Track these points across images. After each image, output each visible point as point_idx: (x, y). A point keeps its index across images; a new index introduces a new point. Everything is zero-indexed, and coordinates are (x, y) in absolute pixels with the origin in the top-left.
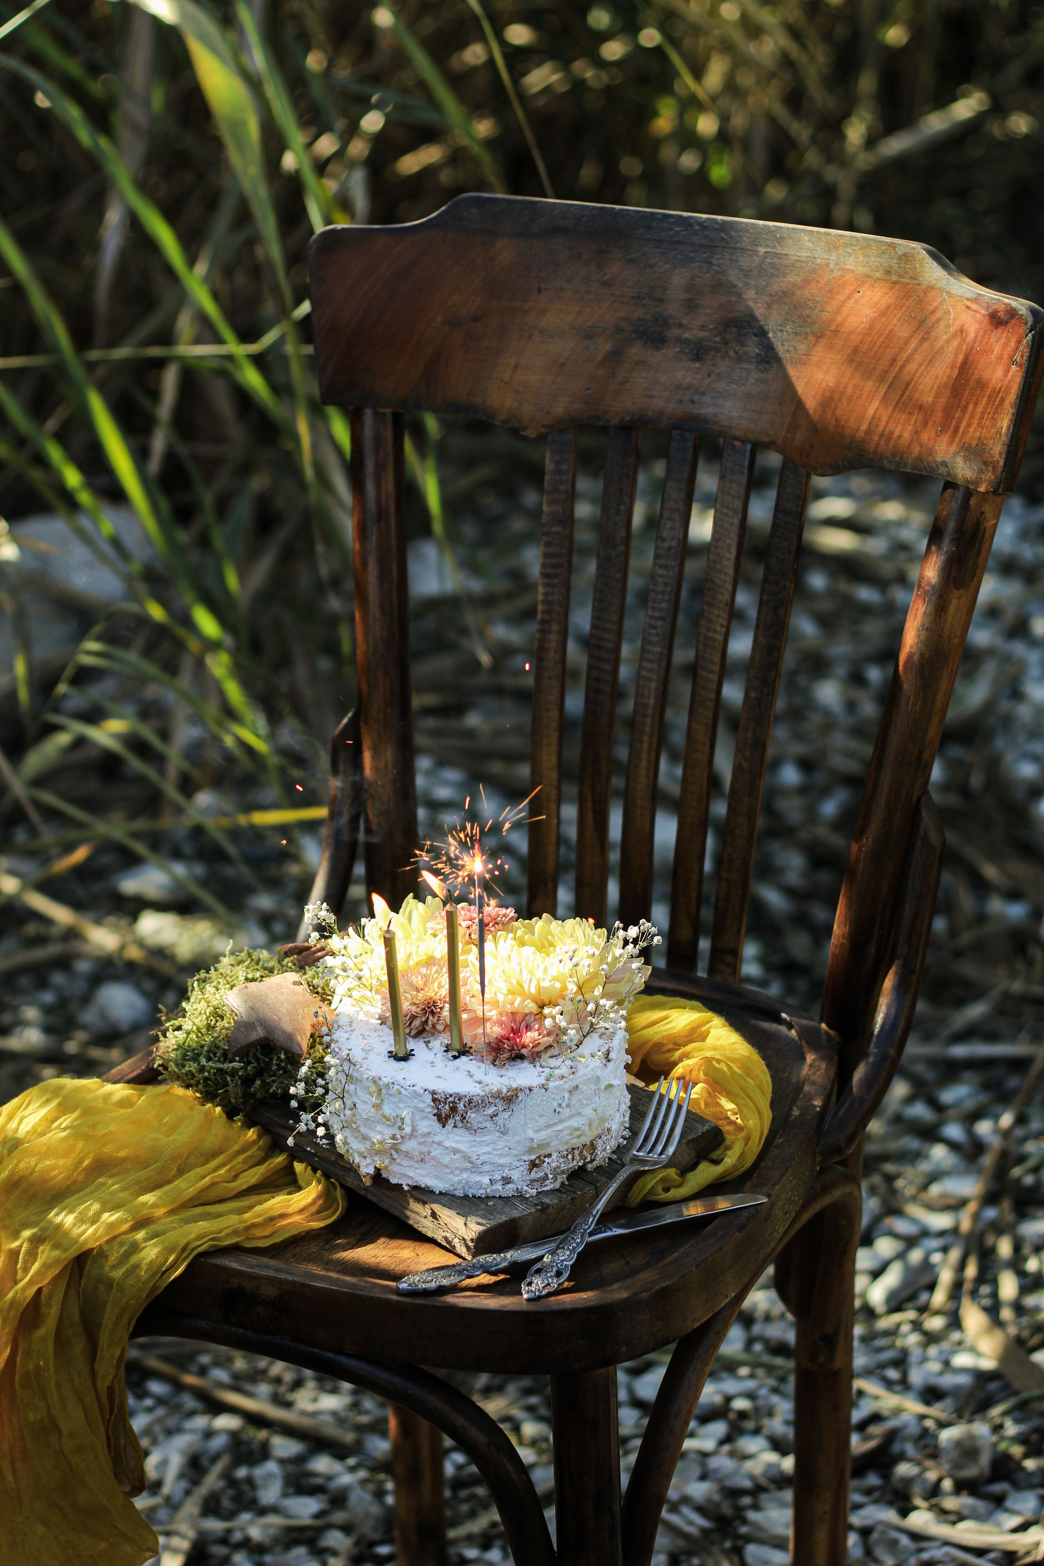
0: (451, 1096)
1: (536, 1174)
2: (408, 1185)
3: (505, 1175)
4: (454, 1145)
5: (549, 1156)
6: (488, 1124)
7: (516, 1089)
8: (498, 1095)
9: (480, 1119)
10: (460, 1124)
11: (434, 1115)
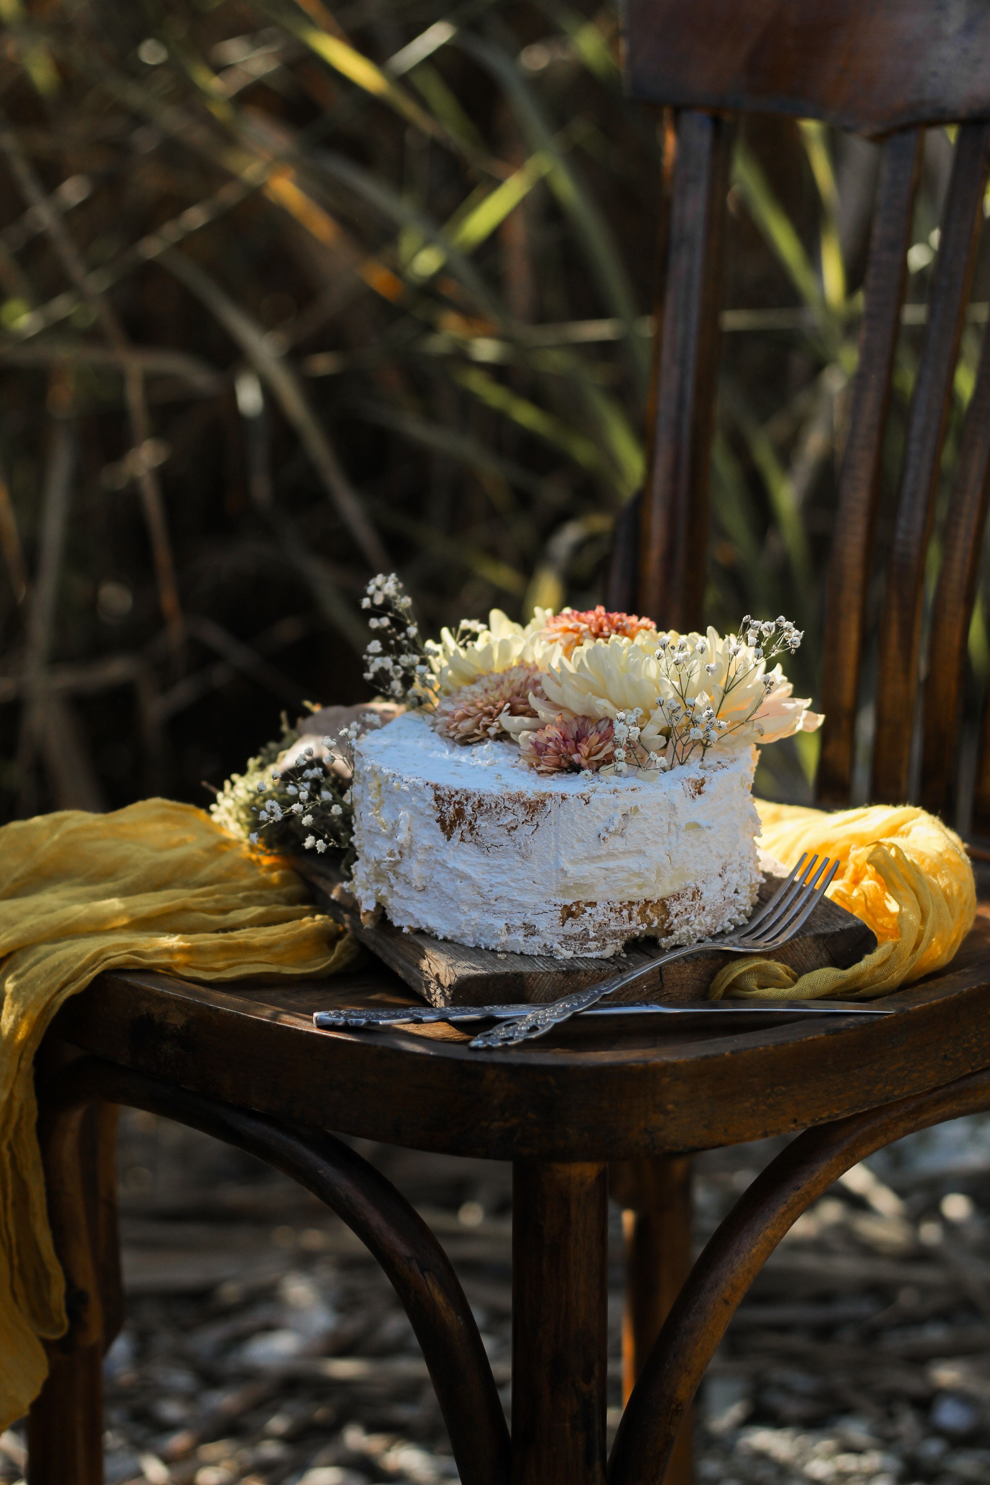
0: (457, 793)
1: (572, 928)
2: (410, 927)
3: (526, 921)
4: (461, 867)
5: (593, 904)
6: (504, 840)
7: (544, 795)
8: (517, 799)
9: (494, 832)
10: (468, 837)
11: (438, 821)
